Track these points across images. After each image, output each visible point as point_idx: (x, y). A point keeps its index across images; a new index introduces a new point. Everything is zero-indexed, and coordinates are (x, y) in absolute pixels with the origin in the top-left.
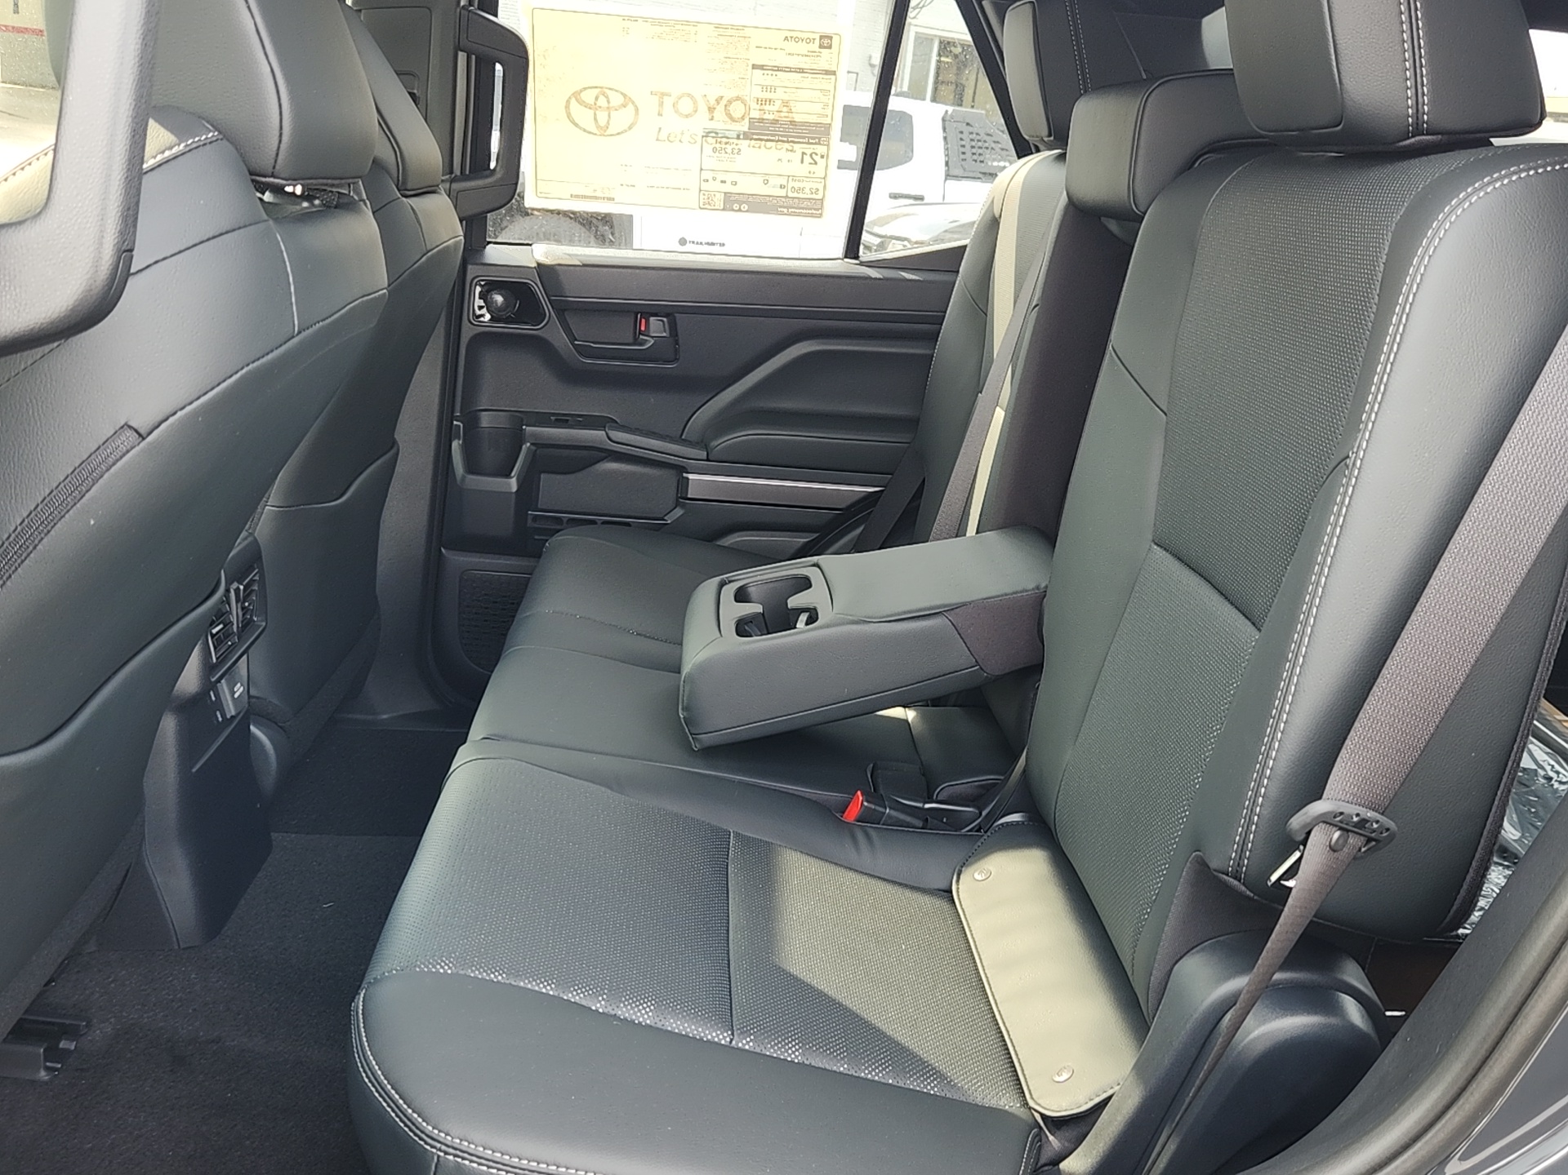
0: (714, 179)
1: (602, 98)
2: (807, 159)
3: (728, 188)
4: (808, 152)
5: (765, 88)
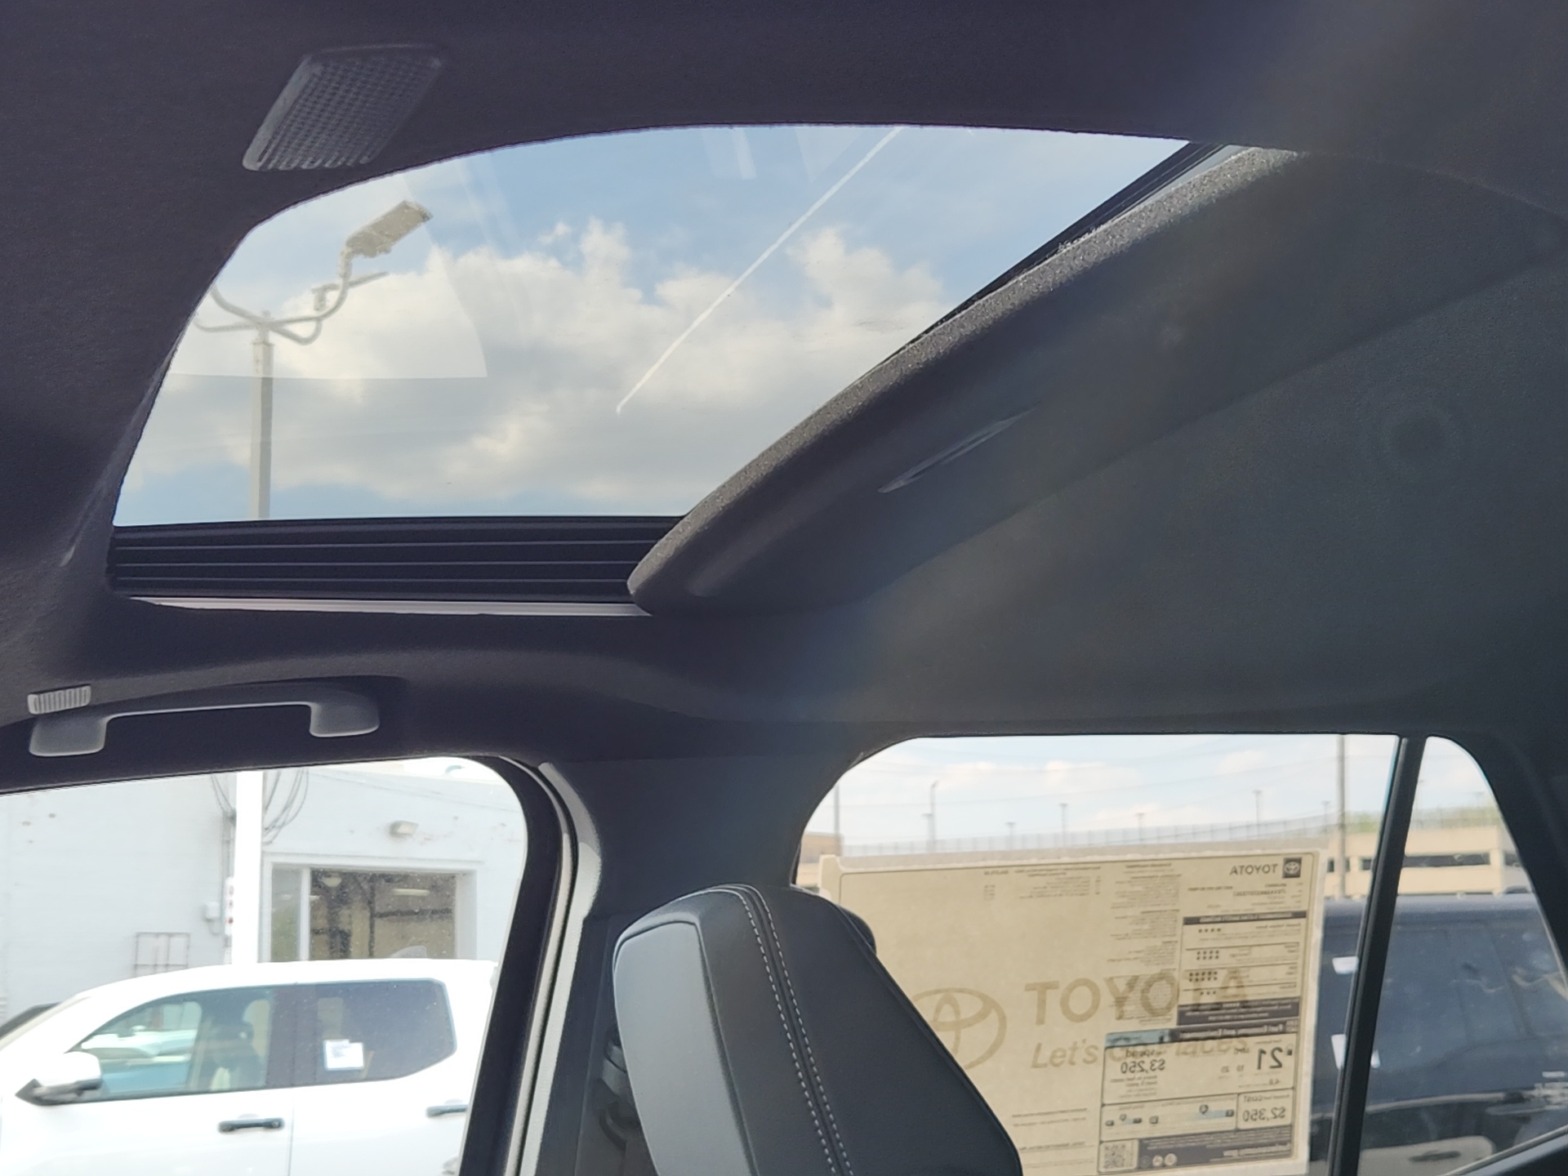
0: (1123, 1118)
1: (947, 1008)
2: (1267, 1060)
3: (1145, 1131)
4: (1268, 1049)
5: (1202, 953)
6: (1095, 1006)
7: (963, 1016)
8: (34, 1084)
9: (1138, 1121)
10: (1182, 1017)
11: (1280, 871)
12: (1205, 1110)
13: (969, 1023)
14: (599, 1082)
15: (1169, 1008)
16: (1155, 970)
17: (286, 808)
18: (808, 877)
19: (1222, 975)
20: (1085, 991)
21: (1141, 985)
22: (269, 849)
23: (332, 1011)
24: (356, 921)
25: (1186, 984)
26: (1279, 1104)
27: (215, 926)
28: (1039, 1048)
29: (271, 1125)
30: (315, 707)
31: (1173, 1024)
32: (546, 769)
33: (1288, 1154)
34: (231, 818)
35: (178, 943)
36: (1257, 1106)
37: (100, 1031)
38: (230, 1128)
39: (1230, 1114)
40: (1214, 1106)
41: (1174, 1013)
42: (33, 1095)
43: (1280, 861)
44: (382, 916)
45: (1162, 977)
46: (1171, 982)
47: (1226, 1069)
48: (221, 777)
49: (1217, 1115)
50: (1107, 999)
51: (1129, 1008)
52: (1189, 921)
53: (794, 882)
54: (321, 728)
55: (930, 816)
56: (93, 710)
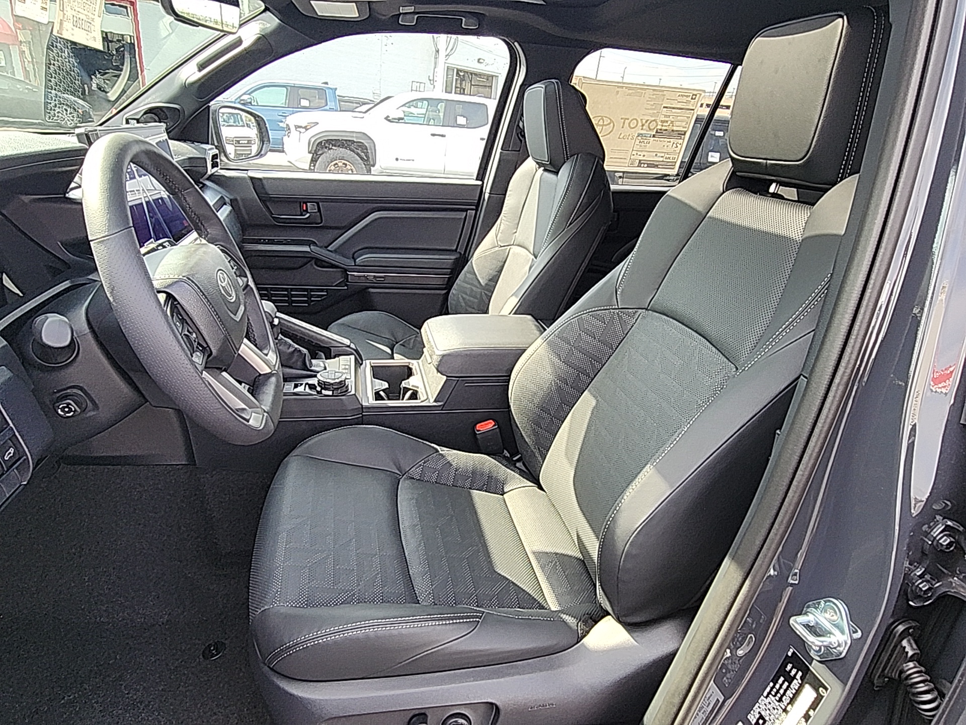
6: (636, 126)
7: (605, 123)
8: (388, 117)
9: (640, 155)
10: (657, 132)
11: (691, 97)
12: (656, 155)
13: (606, 125)
14: (518, 125)
15: (654, 129)
16: (653, 119)
17: (452, 50)
18: (574, 82)
19: (669, 122)
20: (635, 121)
21: (649, 122)
22: (446, 61)
23: (459, 109)
24: (466, 85)
25: (660, 123)
26: (674, 156)
27: (432, 81)
28: (621, 134)
29: (443, 136)
30: (464, 19)
31: (654, 133)
32: (516, 44)
33: (673, 169)
34: (438, 51)
35: (422, 85)
36: (669, 156)
37: (402, 106)
38: (433, 135)
39: (662, 157)
40: (659, 154)
41: (655, 130)
42: (387, 118)
43: (691, 95)
44: (473, 85)
45: (654, 120)
46: (656, 122)
47: (664, 146)
48: (435, 35)
49: (659, 157)
50: (640, 124)
51: (644, 127)
52: (664, 107)
53: (571, 82)
54: (465, 25)
55: (623, 77)
56: (414, 13)
